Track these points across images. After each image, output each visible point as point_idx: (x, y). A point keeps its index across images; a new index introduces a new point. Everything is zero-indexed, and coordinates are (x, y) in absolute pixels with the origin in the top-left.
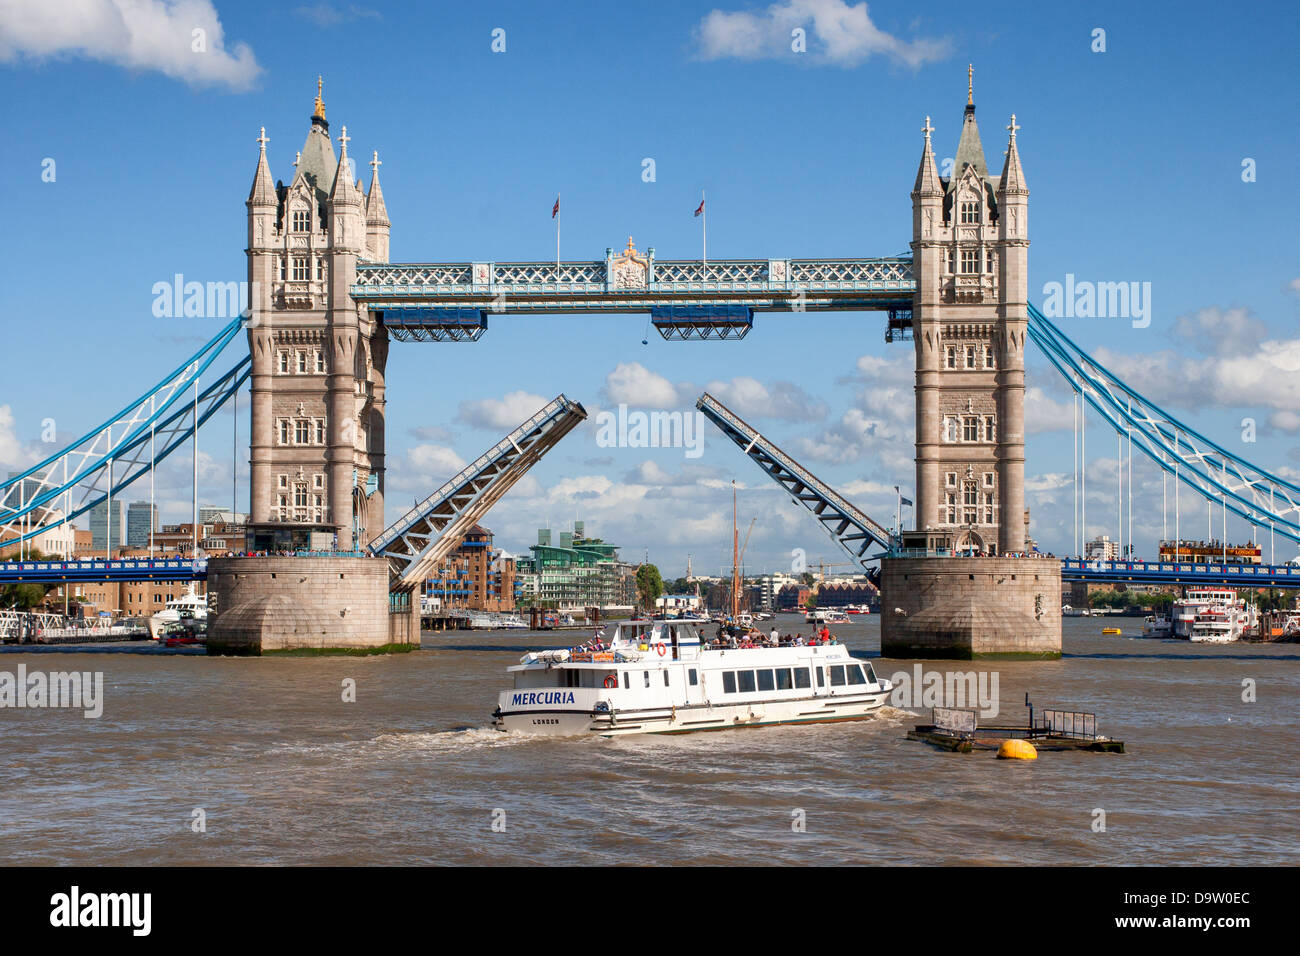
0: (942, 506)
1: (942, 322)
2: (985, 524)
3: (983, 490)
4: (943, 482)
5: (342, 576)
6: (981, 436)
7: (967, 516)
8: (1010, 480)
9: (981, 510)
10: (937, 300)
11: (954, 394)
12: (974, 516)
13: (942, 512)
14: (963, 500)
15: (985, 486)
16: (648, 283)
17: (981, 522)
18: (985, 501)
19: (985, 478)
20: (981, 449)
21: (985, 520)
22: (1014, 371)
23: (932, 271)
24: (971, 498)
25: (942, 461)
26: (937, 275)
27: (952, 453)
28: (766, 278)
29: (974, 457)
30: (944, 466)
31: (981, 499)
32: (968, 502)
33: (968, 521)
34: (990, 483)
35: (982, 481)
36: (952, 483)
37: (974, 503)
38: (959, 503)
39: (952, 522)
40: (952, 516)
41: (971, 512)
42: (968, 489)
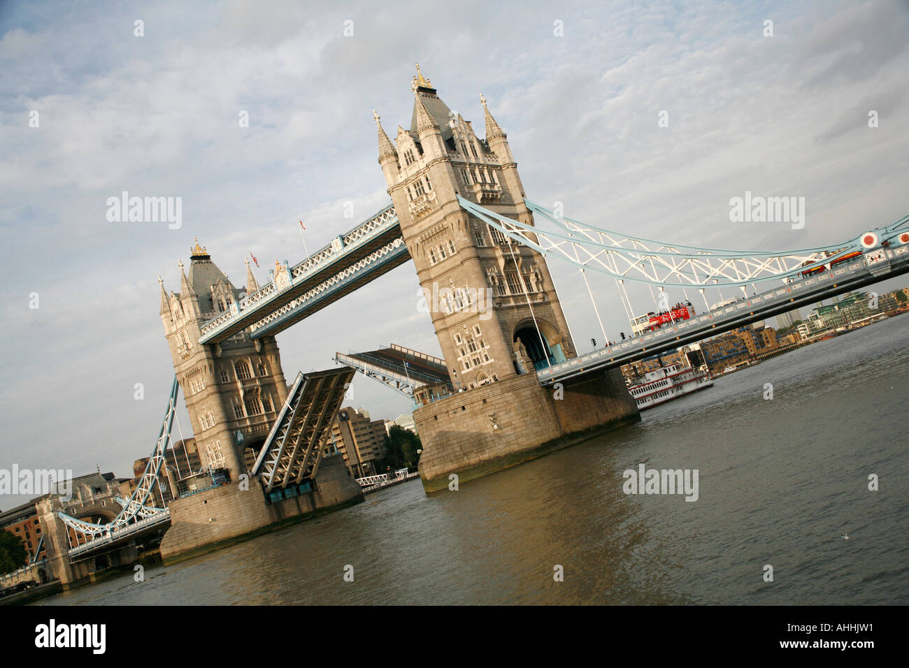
0: (459, 359)
1: (417, 236)
2: (485, 363)
3: (476, 339)
4: (454, 342)
5: (206, 502)
7: (474, 360)
9: (480, 354)
12: (478, 359)
13: (461, 363)
14: (469, 350)
15: (477, 336)
17: (483, 362)
18: (480, 346)
19: (475, 330)
21: (484, 359)
24: (472, 348)
25: (449, 329)
27: (453, 320)
28: (334, 253)
29: (465, 318)
30: (451, 332)
31: (478, 346)
32: (472, 351)
33: (476, 364)
34: (479, 333)
35: (474, 333)
36: (460, 341)
37: (475, 350)
38: (467, 353)
39: (468, 368)
40: (467, 364)
41: (475, 358)
42: (469, 342)
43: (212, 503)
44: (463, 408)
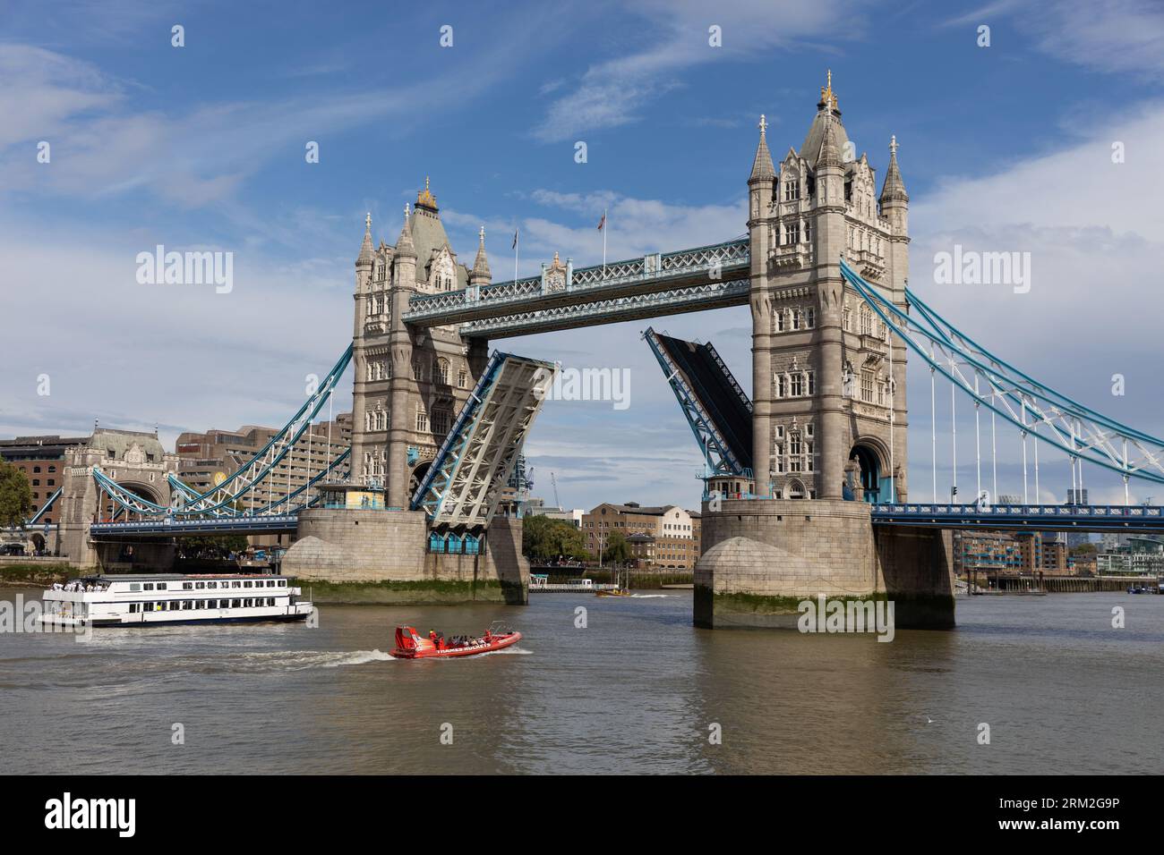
0: (772, 457)
1: (769, 290)
2: (807, 472)
3: (805, 440)
4: (773, 434)
6: (804, 390)
7: (793, 464)
8: (826, 429)
9: (804, 459)
10: (764, 270)
11: (783, 355)
12: (798, 464)
13: (773, 461)
14: (789, 450)
15: (807, 436)
16: (566, 286)
17: (804, 470)
18: (806, 450)
19: (806, 428)
20: (804, 402)
21: (806, 467)
22: (826, 327)
23: (759, 246)
24: (796, 448)
25: (772, 415)
26: (764, 249)
27: (781, 407)
28: (642, 272)
29: (799, 410)
30: (773, 420)
31: (803, 448)
32: (793, 452)
33: (793, 469)
34: (810, 433)
35: (804, 432)
36: (781, 435)
37: (798, 452)
38: (786, 453)
39: (781, 470)
40: (781, 465)
41: (796, 461)
42: (793, 440)
43: (364, 527)
44: (779, 518)
